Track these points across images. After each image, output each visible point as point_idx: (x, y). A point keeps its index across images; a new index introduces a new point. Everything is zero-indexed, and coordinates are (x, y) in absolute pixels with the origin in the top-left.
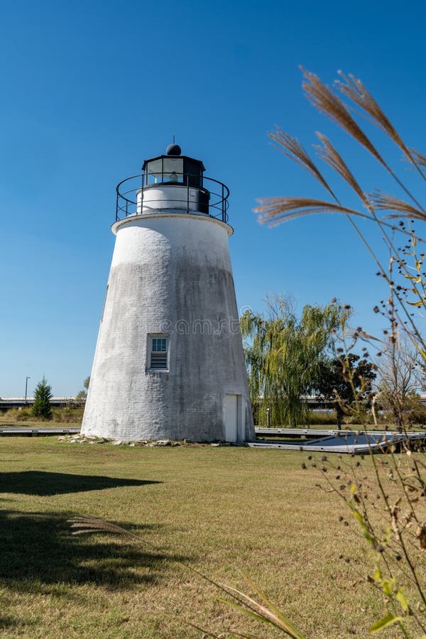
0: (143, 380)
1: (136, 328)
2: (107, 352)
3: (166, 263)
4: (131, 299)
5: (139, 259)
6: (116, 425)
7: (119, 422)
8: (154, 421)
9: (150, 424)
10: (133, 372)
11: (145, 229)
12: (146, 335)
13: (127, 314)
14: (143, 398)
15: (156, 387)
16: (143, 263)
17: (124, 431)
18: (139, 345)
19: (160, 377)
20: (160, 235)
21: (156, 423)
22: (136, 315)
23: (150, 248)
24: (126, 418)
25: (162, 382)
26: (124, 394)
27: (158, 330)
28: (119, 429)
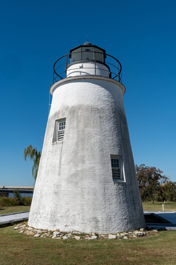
0: (113, 187)
1: (102, 150)
2: (77, 165)
3: (114, 110)
4: (95, 129)
5: (96, 104)
6: (97, 222)
7: (100, 219)
8: (124, 217)
9: (122, 220)
10: (105, 182)
11: (98, 86)
12: (109, 156)
13: (93, 140)
14: (115, 200)
15: (121, 193)
16: (100, 107)
17: (105, 226)
18: (106, 162)
19: (122, 186)
20: (108, 92)
21: (125, 219)
22: (100, 141)
23: (103, 98)
24: (105, 216)
25: (124, 189)
26: (101, 198)
27: (116, 153)
28: (100, 225)
